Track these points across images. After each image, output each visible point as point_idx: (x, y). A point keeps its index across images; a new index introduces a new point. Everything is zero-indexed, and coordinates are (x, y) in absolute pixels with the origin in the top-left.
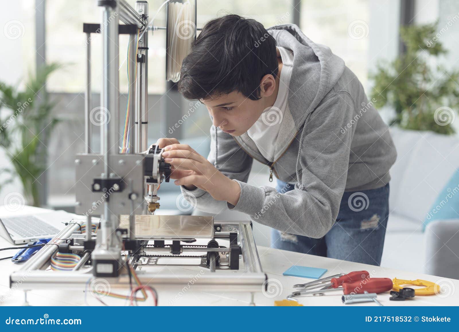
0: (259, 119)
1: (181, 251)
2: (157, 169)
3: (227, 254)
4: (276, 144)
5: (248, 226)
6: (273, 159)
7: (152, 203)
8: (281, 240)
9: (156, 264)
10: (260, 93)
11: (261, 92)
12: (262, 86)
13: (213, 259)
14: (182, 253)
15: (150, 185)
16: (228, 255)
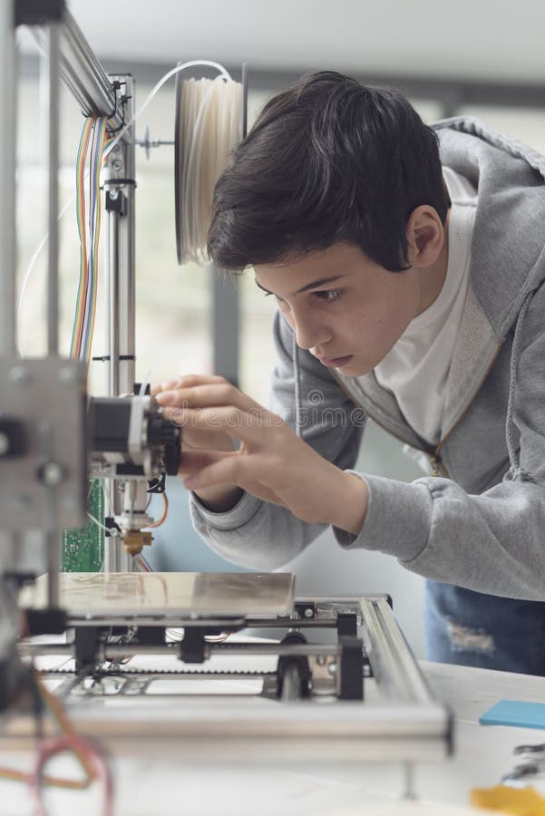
0: (404, 334)
1: (206, 655)
2: (141, 436)
3: (331, 664)
4: (447, 391)
5: (383, 604)
6: (438, 434)
7: (134, 532)
8: (453, 649)
9: (142, 693)
10: (406, 253)
11: (409, 249)
12: (411, 237)
13: (291, 677)
14: (208, 658)
15: (127, 481)
16: (333, 668)
